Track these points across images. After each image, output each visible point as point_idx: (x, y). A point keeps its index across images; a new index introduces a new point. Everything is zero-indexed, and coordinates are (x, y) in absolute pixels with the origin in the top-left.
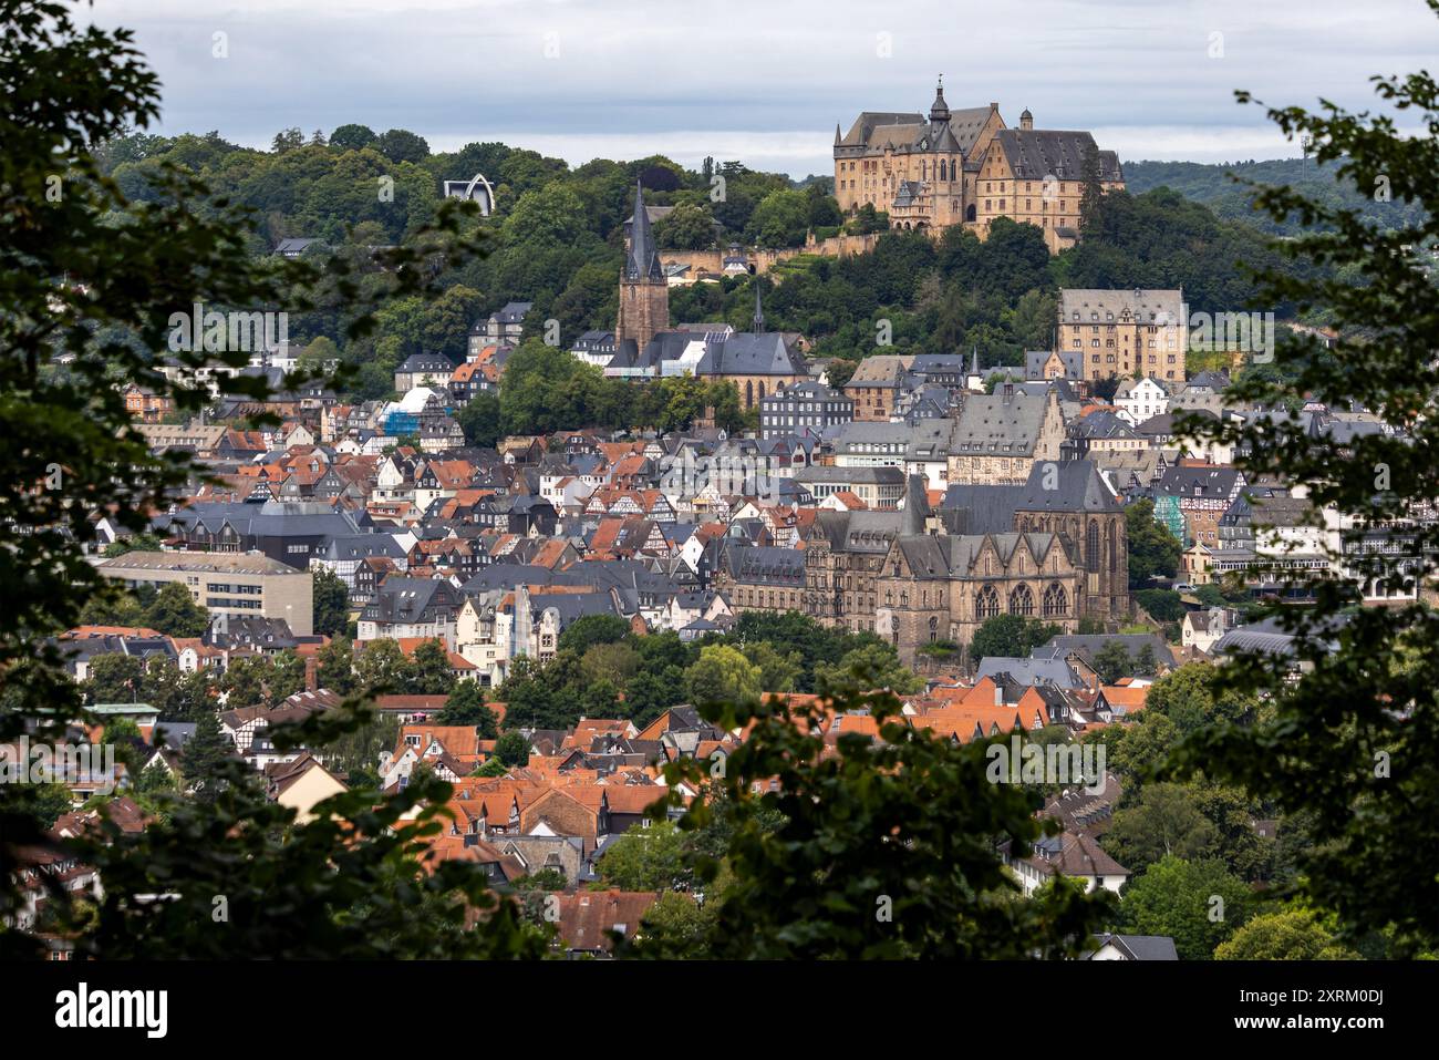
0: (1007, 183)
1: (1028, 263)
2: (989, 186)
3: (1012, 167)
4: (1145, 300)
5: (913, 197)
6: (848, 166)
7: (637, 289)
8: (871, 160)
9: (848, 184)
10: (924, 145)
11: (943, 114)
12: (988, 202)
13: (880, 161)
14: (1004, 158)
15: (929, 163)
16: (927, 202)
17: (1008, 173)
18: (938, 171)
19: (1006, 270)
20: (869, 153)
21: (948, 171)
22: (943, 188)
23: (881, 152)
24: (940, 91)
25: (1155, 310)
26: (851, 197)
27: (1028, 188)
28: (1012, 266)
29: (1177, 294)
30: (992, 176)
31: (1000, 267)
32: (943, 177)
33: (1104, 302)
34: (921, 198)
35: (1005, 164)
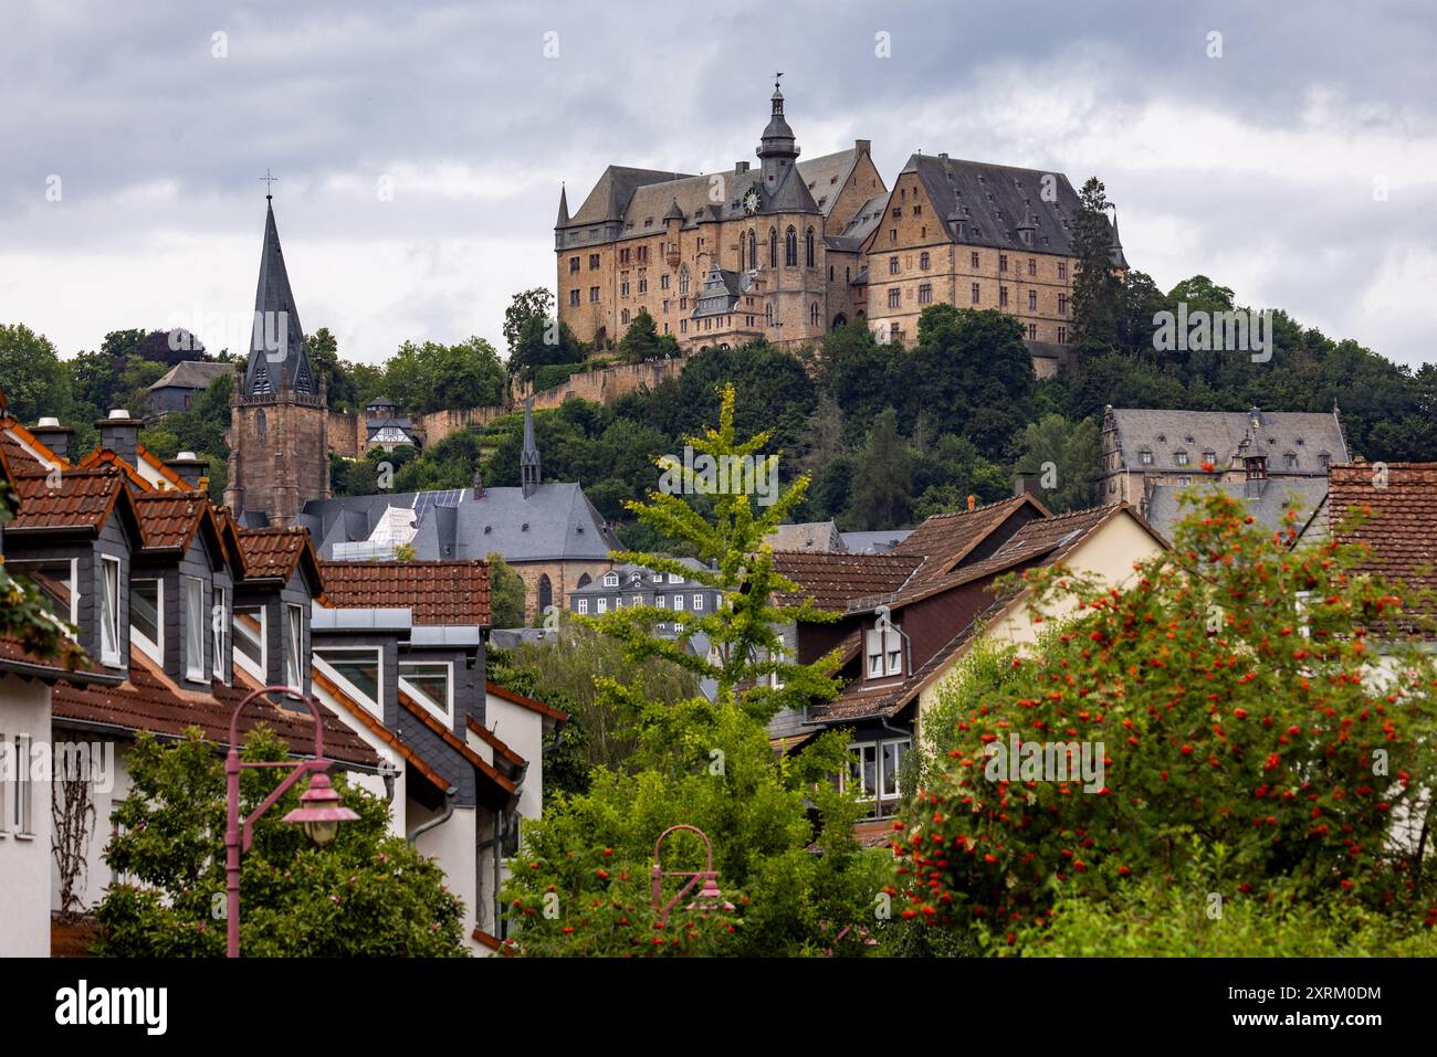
0: (934, 253)
1: (1000, 386)
2: (894, 262)
3: (946, 223)
4: (1272, 432)
5: (734, 298)
6: (585, 263)
7: (270, 414)
8: (633, 245)
9: (585, 296)
10: (752, 201)
11: (784, 145)
12: (894, 293)
13: (654, 244)
14: (928, 207)
15: (763, 235)
16: (760, 305)
17: (937, 232)
18: (781, 248)
19: (961, 401)
20: (628, 233)
21: (801, 248)
22: (792, 279)
23: (657, 227)
24: (778, 103)
25: (1294, 448)
26: (597, 317)
27: (975, 261)
28: (971, 392)
29: (1333, 419)
30: (902, 240)
31: (949, 394)
32: (791, 258)
33: (1194, 433)
34: (750, 300)
35: (929, 218)
